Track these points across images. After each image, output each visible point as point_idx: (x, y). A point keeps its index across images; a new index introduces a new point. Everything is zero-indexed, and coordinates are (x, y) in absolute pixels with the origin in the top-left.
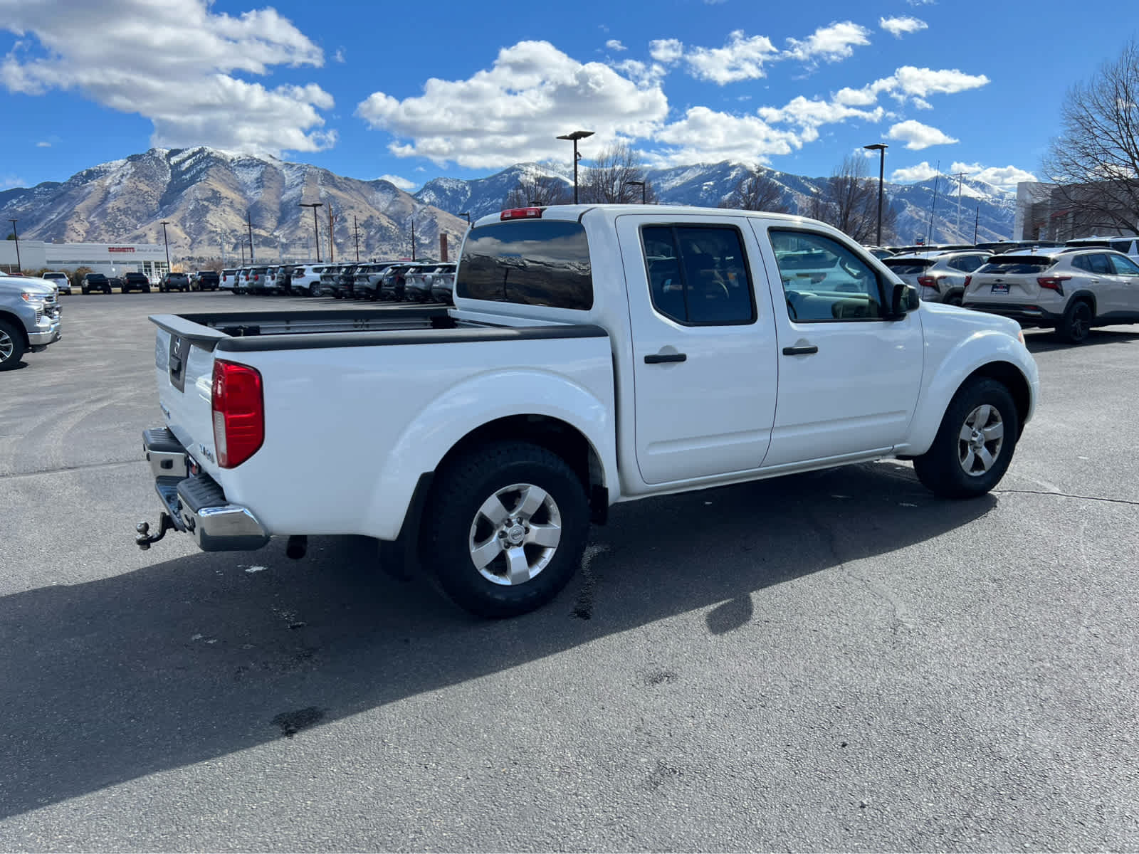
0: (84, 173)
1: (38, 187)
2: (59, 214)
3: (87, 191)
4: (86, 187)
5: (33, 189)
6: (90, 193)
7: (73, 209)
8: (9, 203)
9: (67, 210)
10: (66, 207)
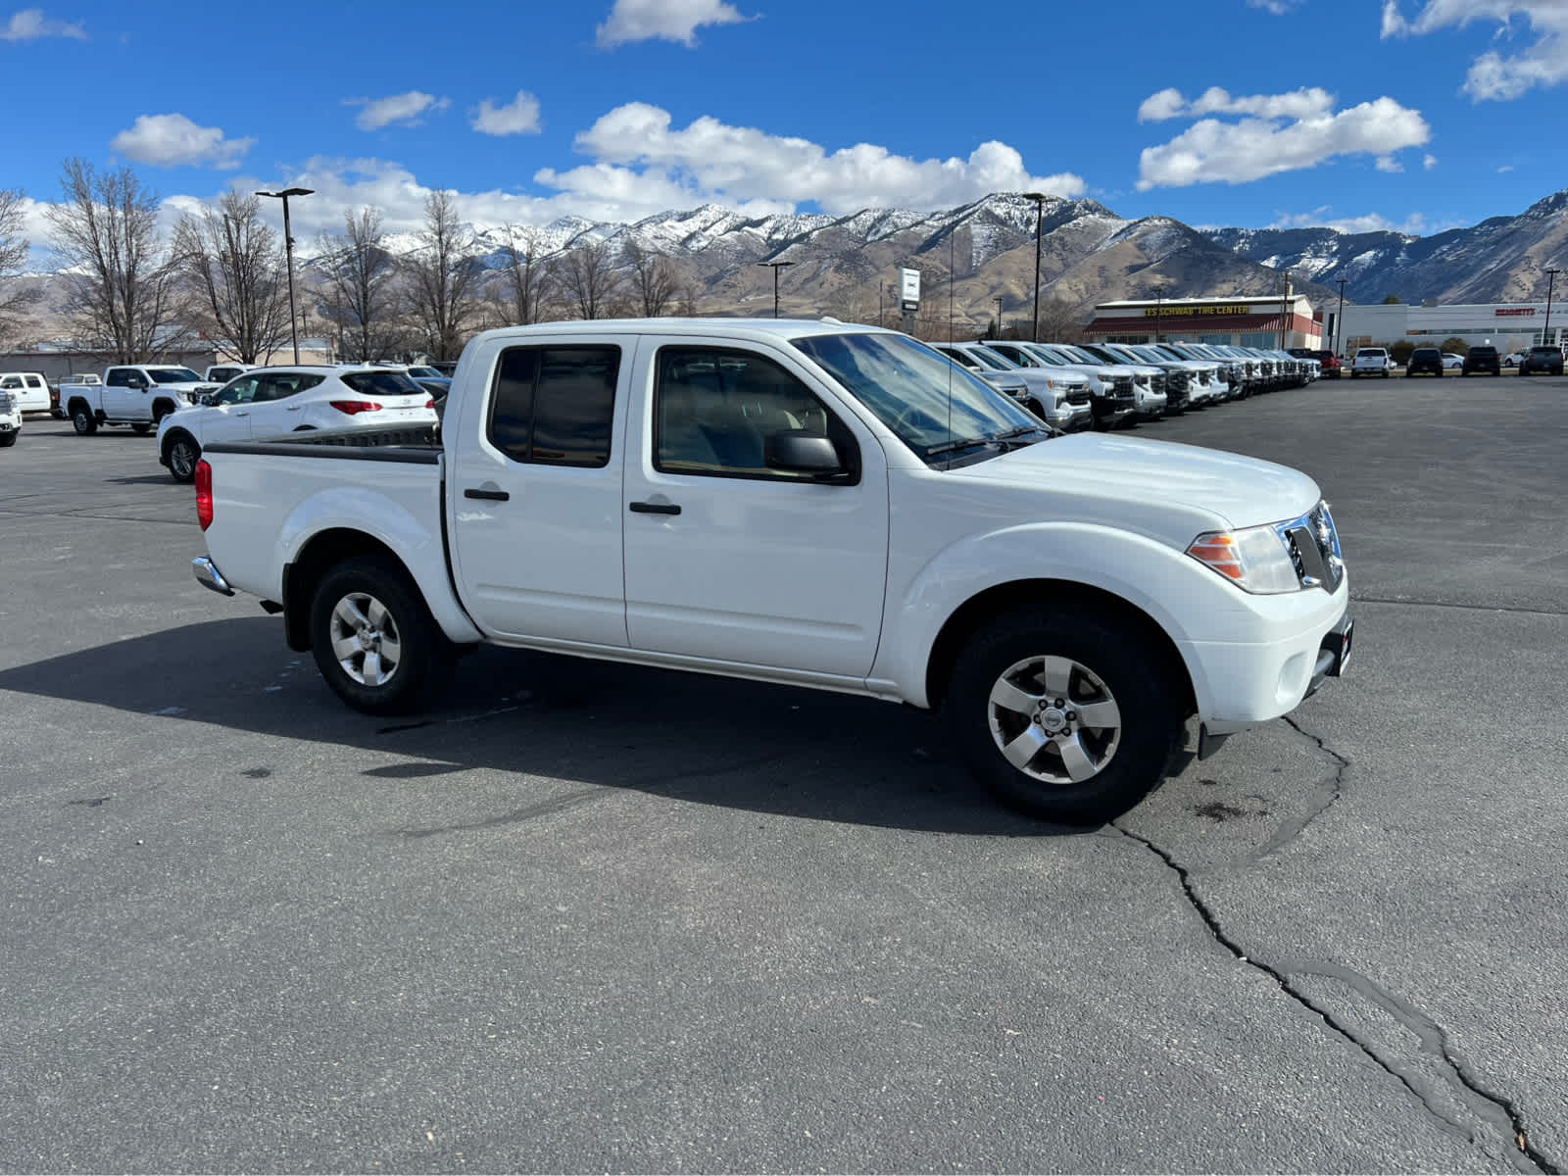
0: (1551, 200)
1: (1481, 225)
2: (1502, 261)
3: (1549, 225)
4: (1548, 220)
5: (1474, 229)
6: (1553, 227)
7: (1523, 252)
8: (1438, 252)
9: (1514, 255)
10: (1514, 251)
